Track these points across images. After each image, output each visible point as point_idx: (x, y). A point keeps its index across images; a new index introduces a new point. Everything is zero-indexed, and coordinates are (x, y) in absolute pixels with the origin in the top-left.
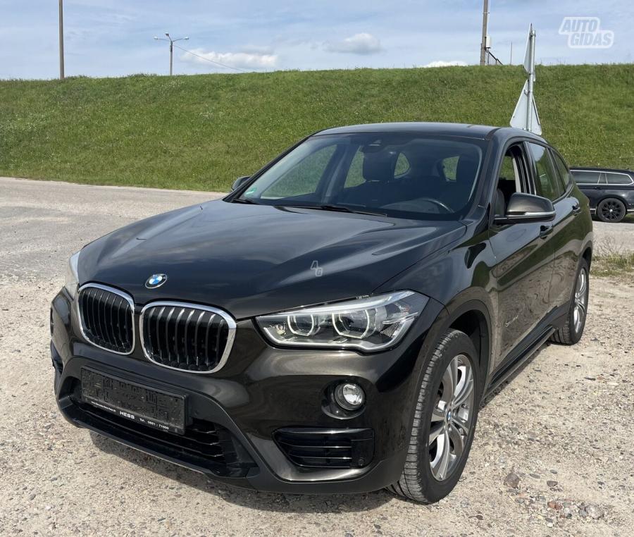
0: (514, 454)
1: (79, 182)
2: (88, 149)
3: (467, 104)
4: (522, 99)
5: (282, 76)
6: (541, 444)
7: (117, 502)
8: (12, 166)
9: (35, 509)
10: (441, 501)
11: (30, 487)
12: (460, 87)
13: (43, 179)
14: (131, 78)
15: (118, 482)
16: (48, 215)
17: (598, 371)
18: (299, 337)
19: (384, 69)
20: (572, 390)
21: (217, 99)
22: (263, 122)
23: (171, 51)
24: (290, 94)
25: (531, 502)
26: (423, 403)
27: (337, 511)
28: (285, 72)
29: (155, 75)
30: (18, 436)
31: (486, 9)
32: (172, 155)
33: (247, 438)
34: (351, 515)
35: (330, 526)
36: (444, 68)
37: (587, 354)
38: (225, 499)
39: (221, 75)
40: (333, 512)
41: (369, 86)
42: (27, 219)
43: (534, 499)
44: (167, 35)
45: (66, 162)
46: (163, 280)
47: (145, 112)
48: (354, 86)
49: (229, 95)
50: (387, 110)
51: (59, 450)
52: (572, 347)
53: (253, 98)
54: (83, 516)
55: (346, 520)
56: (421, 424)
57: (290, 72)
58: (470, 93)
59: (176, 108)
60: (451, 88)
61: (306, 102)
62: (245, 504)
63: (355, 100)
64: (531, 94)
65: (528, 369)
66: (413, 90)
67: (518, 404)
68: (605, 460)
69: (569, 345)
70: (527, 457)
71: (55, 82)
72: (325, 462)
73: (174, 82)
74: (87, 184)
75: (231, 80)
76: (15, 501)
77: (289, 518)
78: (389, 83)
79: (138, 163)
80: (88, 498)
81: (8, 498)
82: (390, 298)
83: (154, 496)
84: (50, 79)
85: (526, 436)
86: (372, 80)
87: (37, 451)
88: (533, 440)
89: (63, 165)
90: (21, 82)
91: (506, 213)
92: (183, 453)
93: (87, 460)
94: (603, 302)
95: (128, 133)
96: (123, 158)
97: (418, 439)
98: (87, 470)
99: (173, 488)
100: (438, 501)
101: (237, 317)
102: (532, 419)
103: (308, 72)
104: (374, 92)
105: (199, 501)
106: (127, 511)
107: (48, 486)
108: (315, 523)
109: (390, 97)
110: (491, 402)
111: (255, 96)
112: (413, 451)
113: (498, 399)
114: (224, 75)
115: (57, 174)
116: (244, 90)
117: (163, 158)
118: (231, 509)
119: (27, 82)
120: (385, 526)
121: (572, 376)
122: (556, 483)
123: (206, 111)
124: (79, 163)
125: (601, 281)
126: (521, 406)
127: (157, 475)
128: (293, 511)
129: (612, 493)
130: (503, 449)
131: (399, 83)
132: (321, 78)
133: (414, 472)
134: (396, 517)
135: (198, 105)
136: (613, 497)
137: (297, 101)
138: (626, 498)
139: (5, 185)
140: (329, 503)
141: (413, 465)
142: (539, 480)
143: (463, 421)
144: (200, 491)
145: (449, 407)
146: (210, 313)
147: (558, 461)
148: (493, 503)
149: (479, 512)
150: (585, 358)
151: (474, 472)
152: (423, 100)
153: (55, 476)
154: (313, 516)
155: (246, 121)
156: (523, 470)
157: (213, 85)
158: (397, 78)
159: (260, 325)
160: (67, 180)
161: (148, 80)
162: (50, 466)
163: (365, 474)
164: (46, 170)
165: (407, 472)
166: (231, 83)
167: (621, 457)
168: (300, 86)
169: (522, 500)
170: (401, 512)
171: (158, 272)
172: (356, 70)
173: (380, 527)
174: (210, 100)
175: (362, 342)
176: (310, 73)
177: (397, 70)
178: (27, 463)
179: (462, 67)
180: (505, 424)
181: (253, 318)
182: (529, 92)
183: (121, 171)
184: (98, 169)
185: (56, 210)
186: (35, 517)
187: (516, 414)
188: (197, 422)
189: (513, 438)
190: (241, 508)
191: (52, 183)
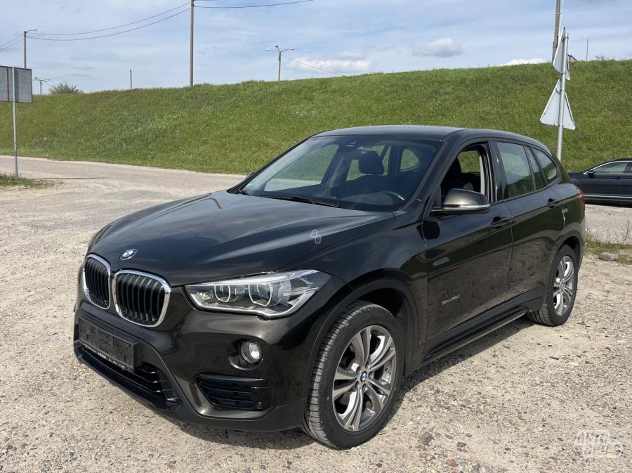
0: (441, 417)
1: (197, 170)
2: (207, 143)
3: (536, 99)
4: (554, 98)
5: (367, 78)
6: (471, 411)
7: (103, 422)
8: (149, 157)
9: (44, 422)
10: (353, 448)
11: (48, 406)
12: (530, 83)
13: (170, 168)
14: (244, 84)
15: (110, 407)
16: (159, 197)
17: (568, 351)
18: (221, 303)
19: (459, 69)
20: (530, 367)
21: (311, 100)
22: (348, 119)
23: (280, 60)
24: (373, 94)
25: (434, 458)
26: (325, 363)
27: (264, 448)
28: (371, 75)
29: (263, 81)
30: (58, 368)
31: (558, 10)
32: (272, 148)
33: (175, 379)
34: (273, 451)
35: (252, 458)
36: (516, 66)
37: (566, 336)
38: (181, 429)
39: (316, 79)
40: (259, 447)
41: (445, 84)
42: (142, 201)
43: (436, 456)
44: (277, 46)
45: (190, 154)
46: (133, 254)
47: (252, 112)
48: (431, 85)
49: (322, 97)
50: (460, 106)
51: (81, 380)
52: (556, 328)
53: (342, 98)
54: (75, 430)
55: (267, 455)
56: (322, 380)
57: (375, 74)
58: (540, 89)
59: (278, 108)
60: (521, 85)
61: (387, 101)
62: (194, 434)
63: (431, 97)
64: (563, 92)
65: (498, 346)
66: (485, 87)
67: (469, 375)
68: (522, 429)
69: (552, 326)
70: (451, 420)
71: (186, 89)
72: (234, 404)
73: (277, 87)
74: (203, 172)
75: (323, 84)
76: (34, 415)
77: (223, 448)
78: (463, 81)
79: (245, 155)
80: (84, 417)
81: (30, 412)
82: (294, 275)
83: (131, 421)
84: (182, 87)
85: (461, 403)
86: (448, 79)
87: (66, 380)
88: (465, 406)
89: (187, 156)
90: (161, 90)
91: (443, 206)
92: (139, 388)
93: (97, 389)
94: (614, 288)
95: (239, 130)
96: (234, 151)
97: (320, 393)
98: (93, 397)
99: (147, 417)
100: (350, 448)
101: (172, 285)
102: (475, 388)
103: (390, 74)
104: (449, 90)
105: (162, 428)
106: (107, 430)
107: (60, 406)
108: (241, 455)
109: (463, 94)
110: (444, 372)
111: (343, 96)
112: (316, 403)
113: (453, 369)
114: (319, 79)
115: (181, 164)
116: (334, 92)
117: (265, 151)
118: (182, 437)
119: (165, 90)
120: (296, 463)
121: (537, 354)
122: (465, 445)
123: (300, 110)
124: (199, 155)
125: (626, 269)
126: (471, 377)
127: (141, 406)
128: (229, 443)
129: (513, 459)
130: (434, 411)
131: (472, 82)
132: (401, 79)
133: (317, 420)
134: (308, 457)
135: (295, 106)
136: (512, 462)
137: (378, 100)
138: (524, 464)
139: (139, 173)
140: (260, 440)
141: (316, 414)
142: (450, 440)
143: (383, 383)
144: (166, 421)
145: (363, 369)
146: (154, 281)
147: (478, 427)
148: (397, 455)
149: (382, 461)
150: (562, 339)
151: (396, 429)
152: (493, 96)
153: (69, 400)
154: (241, 449)
155: (334, 118)
156: (441, 431)
157: (308, 88)
158: (471, 77)
159: (188, 291)
160: (189, 169)
161: (257, 85)
162: (69, 392)
163: (264, 416)
164: (174, 160)
165: (313, 419)
166: (324, 86)
167: (541, 429)
168: (382, 87)
169: (424, 455)
170: (315, 454)
171: (130, 248)
172: (434, 70)
173: (291, 464)
174: (305, 101)
175: (267, 310)
176: (392, 75)
177: (471, 70)
178: (54, 388)
179: (534, 65)
180: (446, 391)
181: (183, 286)
182: (561, 90)
183: (232, 161)
184: (214, 159)
185: (168, 193)
186: (42, 428)
187: (462, 384)
188: (145, 364)
189: (447, 403)
190: (190, 436)
191: (176, 171)
